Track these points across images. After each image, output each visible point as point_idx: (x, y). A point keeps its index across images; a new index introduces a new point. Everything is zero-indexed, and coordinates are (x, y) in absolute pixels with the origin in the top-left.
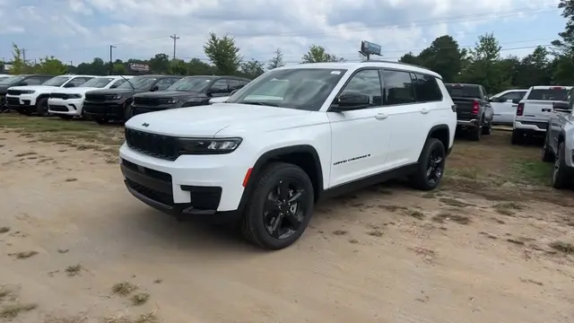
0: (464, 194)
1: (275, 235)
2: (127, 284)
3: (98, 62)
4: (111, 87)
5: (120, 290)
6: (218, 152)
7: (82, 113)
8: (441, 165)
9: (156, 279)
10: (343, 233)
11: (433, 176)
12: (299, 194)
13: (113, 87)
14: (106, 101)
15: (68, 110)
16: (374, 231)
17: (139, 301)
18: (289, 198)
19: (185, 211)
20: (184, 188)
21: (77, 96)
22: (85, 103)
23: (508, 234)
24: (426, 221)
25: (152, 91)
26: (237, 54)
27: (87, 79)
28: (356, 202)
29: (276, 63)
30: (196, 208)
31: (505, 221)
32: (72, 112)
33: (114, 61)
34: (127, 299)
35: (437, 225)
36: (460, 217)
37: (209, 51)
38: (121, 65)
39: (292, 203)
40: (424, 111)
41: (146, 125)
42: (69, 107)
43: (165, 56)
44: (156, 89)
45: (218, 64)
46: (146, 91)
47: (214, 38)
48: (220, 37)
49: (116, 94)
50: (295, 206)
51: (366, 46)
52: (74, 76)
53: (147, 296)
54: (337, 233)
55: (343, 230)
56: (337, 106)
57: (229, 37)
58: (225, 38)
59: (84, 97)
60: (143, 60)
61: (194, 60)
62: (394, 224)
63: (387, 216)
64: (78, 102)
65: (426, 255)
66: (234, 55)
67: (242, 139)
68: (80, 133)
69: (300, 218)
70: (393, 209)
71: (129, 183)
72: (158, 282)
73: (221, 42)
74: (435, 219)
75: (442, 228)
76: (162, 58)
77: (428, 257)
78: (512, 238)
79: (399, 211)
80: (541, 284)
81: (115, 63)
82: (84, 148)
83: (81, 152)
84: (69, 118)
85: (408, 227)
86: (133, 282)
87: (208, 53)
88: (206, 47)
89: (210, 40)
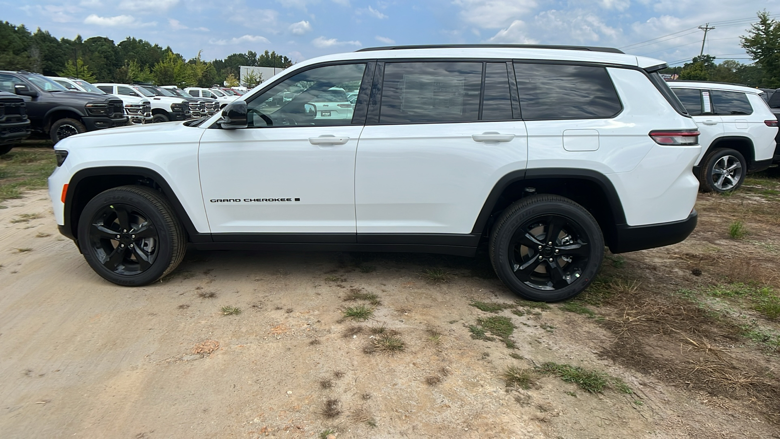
37: (750, 43)
40: (488, 137)
45: (767, 64)
65: (198, 353)
67: (68, 153)
87: (748, 46)
88: (746, 38)
89: (756, 26)
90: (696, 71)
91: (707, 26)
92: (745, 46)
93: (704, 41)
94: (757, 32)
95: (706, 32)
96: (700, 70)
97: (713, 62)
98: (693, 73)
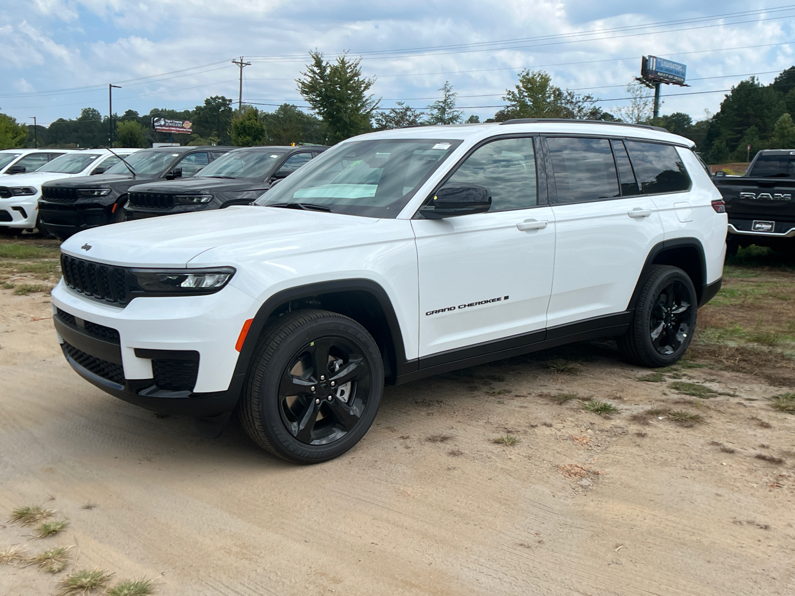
0: (727, 374)
1: (304, 438)
2: (38, 509)
3: (90, 116)
4: (94, 173)
5: (24, 516)
6: (199, 291)
7: (38, 224)
8: (687, 318)
9: (86, 503)
10: (444, 439)
11: (668, 338)
12: (352, 367)
13: (98, 171)
14: (80, 201)
15: (10, 219)
16: (504, 436)
17: (50, 533)
18: (333, 372)
19: (143, 393)
20: (141, 353)
21: (28, 191)
22: (41, 206)
23: (763, 446)
24: (617, 421)
25: (169, 178)
26: (366, 94)
27: (52, 156)
28: (498, 386)
29: (443, 110)
30: (162, 387)
31: (773, 423)
32: (18, 221)
33: (121, 114)
34: (31, 530)
35: (634, 428)
36: (685, 415)
37: (309, 89)
38: (133, 123)
39: (340, 382)
40: (637, 213)
41: (87, 247)
42: (13, 213)
43: (225, 102)
44: (176, 175)
45: (328, 116)
46: (156, 178)
47: (318, 63)
48: (331, 61)
49: (98, 187)
50: (347, 388)
51: (652, 66)
52: (25, 152)
53: (63, 527)
54: (433, 440)
55: (446, 433)
56: (432, 208)
57: (351, 59)
58: (343, 62)
59: (40, 194)
60: (180, 109)
61: (285, 108)
62: (550, 426)
63: (542, 411)
64: (30, 203)
65: (582, 477)
66: (360, 96)
67: (235, 270)
68: (29, 263)
69: (356, 410)
70: (562, 400)
71: (67, 348)
72: (88, 507)
73: (335, 70)
74: (635, 419)
75: (641, 435)
76: (219, 106)
77: (585, 482)
78: (764, 453)
79: (574, 403)
80: (766, 527)
81: (123, 119)
82: (27, 291)
83: (23, 298)
84: (15, 233)
85: (575, 432)
86: (47, 507)
87: (307, 93)
88: (304, 82)
89: (311, 68)
90: (250, 120)
91: (242, 60)
92: (303, 92)
93: (241, 79)
94: (313, 76)
95: (241, 67)
96: (254, 119)
97: (230, 106)
98: (247, 122)
